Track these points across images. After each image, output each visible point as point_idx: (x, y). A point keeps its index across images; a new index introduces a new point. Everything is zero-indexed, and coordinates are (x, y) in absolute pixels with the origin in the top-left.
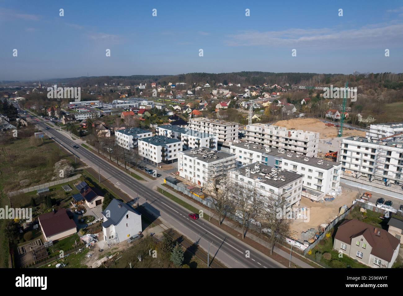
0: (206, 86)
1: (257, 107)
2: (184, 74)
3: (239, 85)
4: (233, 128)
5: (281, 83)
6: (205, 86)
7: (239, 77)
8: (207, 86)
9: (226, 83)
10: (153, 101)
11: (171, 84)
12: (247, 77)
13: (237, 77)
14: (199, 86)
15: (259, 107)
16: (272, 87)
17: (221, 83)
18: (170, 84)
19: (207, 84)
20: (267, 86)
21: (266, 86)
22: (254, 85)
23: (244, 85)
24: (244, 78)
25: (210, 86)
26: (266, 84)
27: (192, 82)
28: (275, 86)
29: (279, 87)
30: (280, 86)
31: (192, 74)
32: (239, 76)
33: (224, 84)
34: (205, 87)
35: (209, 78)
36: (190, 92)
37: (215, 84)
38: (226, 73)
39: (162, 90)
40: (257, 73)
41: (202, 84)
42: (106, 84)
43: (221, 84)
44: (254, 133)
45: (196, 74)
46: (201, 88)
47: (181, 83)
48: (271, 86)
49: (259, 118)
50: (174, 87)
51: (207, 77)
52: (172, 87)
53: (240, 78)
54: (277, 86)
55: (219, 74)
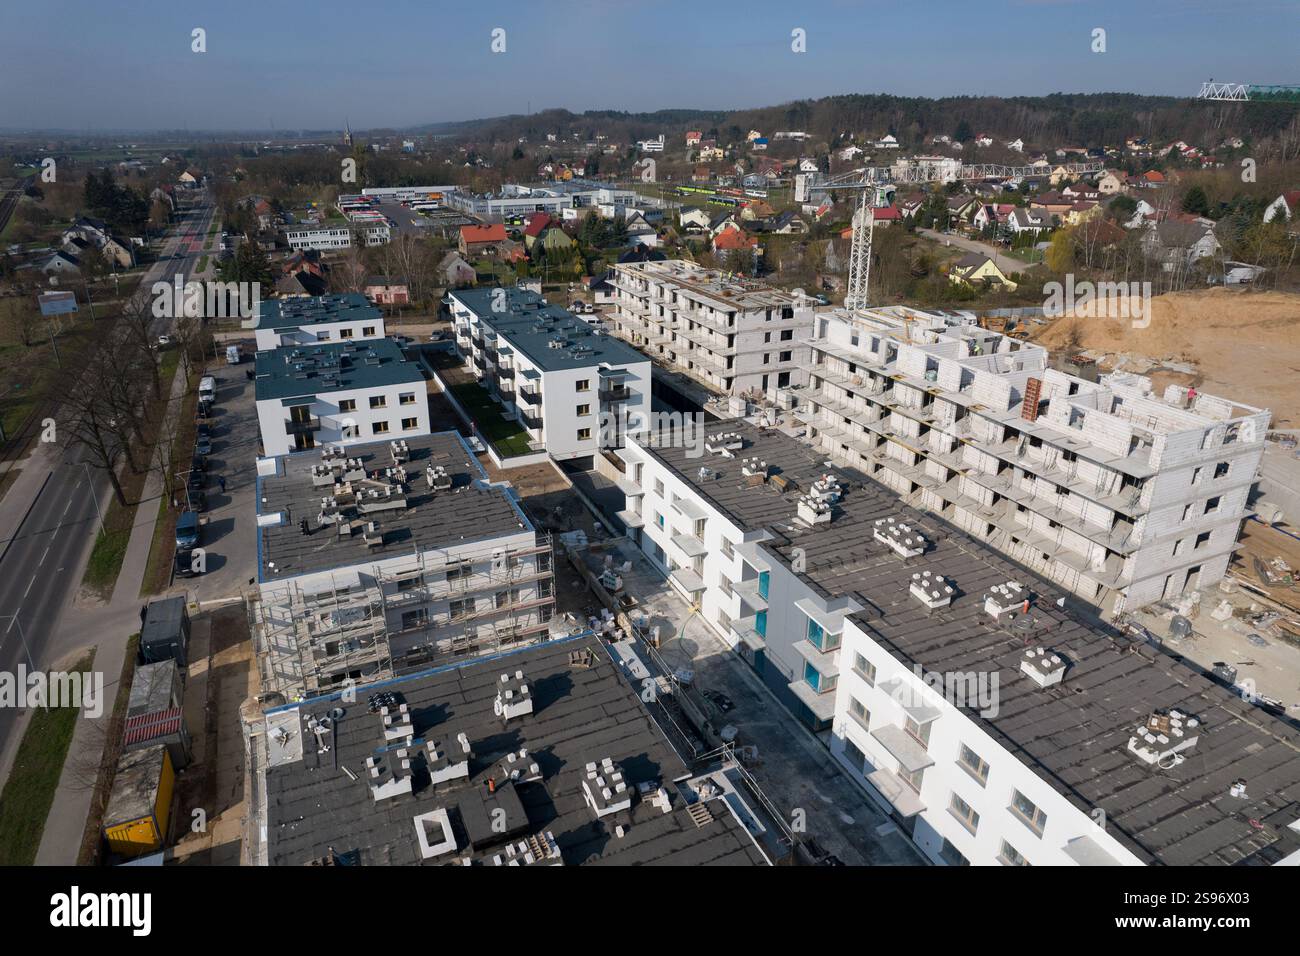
0: (882, 146)
1: (1026, 229)
2: (810, 100)
3: (1019, 144)
4: (778, 322)
5: (1206, 137)
6: (877, 146)
7: (1024, 113)
8: (885, 143)
9: (964, 134)
10: (632, 193)
11: (758, 135)
12: (1059, 112)
13: (1014, 112)
14: (854, 143)
15: (1038, 229)
16: (1163, 152)
17: (944, 134)
18: (754, 135)
19: (890, 138)
20: (1138, 151)
21: (1137, 148)
22: (1083, 146)
23: (1037, 145)
24: (1044, 117)
25: (897, 146)
26: (1136, 143)
27: (833, 130)
28: (1176, 150)
29: (1193, 151)
30: (1200, 149)
31: (840, 101)
32: (1025, 108)
33: (956, 138)
34: (877, 149)
35: (900, 114)
36: (809, 165)
37: (920, 137)
38: (971, 97)
39: (714, 157)
40: (1113, 99)
41: (869, 137)
42: (551, 137)
43: (945, 138)
44: (846, 367)
45: (855, 98)
46: (859, 151)
47: (791, 134)
48: (1156, 149)
49: (1014, 277)
50: (765, 146)
51: (894, 112)
52: (755, 147)
53: (1027, 115)
54: (1184, 146)
55: (942, 101)
